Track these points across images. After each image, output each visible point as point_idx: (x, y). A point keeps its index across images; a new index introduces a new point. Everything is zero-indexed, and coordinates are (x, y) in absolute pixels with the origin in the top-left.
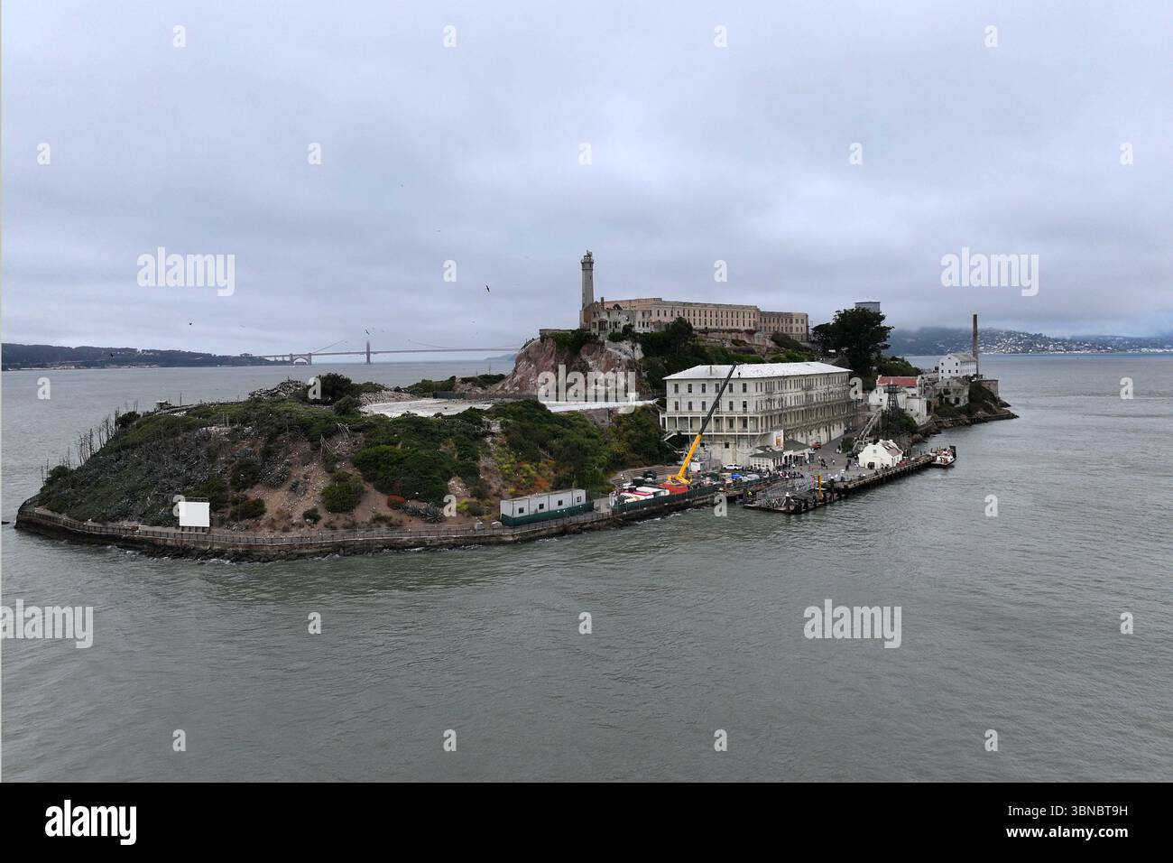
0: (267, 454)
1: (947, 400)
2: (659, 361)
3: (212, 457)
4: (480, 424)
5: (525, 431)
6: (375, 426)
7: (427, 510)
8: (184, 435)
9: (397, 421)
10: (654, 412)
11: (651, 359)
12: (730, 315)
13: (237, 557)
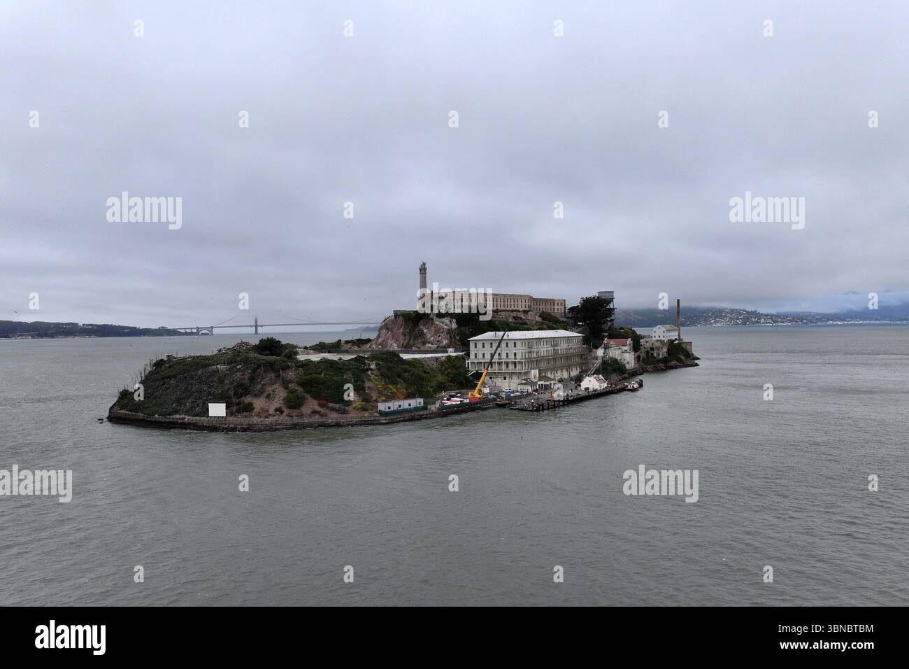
0: (252, 379)
1: (652, 354)
2: (466, 330)
3: (221, 381)
4: (365, 364)
5: (389, 369)
6: (308, 365)
7: (340, 408)
8: (201, 370)
9: (318, 362)
10: (463, 359)
11: (462, 328)
12: (512, 301)
13: (244, 430)
